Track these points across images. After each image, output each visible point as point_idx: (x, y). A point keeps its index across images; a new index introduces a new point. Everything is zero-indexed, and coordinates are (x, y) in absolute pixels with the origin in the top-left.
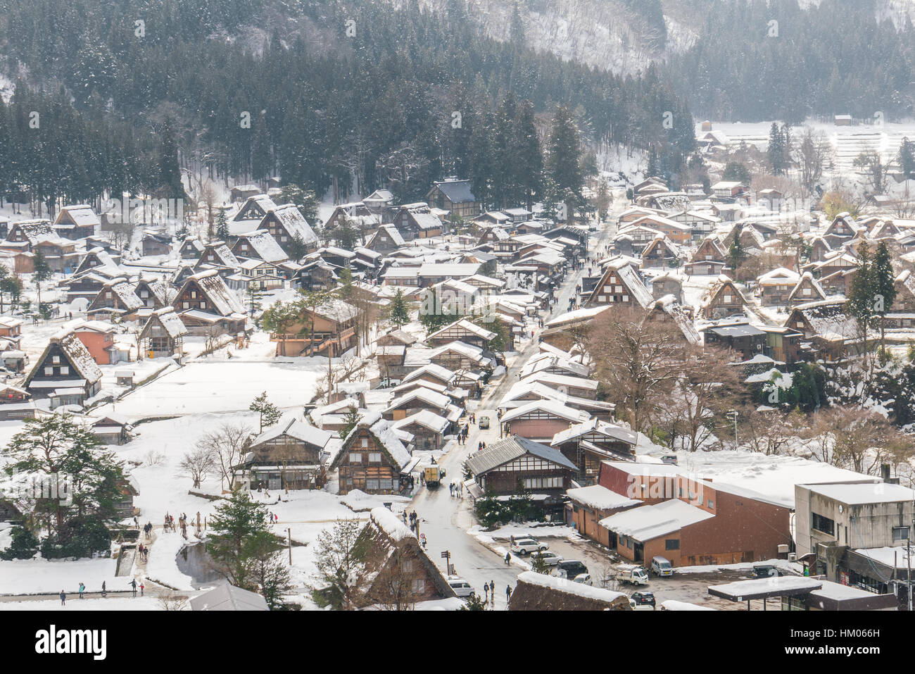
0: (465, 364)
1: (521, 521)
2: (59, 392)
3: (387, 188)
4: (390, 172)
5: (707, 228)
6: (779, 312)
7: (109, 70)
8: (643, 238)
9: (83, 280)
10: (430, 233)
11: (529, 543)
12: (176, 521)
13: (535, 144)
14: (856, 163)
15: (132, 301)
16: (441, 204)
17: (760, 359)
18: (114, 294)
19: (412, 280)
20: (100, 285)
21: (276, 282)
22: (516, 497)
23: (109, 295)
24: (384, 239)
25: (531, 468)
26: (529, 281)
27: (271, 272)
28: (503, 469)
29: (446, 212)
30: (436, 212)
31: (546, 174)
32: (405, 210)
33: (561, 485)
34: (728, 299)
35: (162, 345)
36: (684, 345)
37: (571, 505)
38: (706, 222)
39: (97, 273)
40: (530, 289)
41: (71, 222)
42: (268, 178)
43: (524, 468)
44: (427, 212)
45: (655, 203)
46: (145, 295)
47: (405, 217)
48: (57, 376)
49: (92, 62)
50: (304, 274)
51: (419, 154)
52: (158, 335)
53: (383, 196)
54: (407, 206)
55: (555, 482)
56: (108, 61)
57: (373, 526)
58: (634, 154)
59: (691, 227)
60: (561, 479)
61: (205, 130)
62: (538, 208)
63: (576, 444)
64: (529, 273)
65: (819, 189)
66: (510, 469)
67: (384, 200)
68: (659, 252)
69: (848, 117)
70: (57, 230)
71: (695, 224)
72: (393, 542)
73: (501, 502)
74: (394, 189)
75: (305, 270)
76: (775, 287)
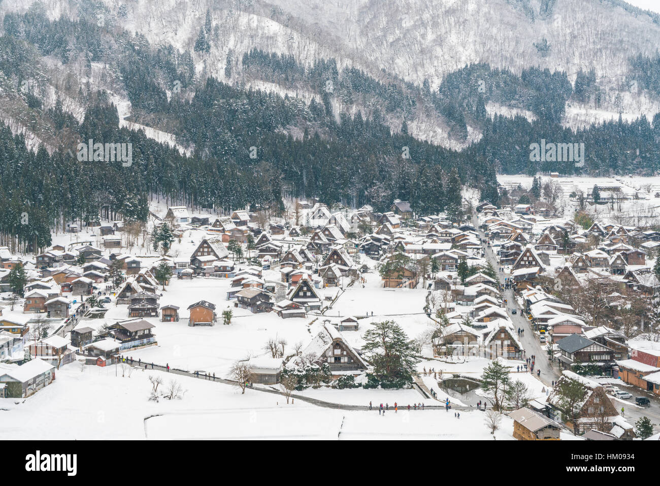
0: (493, 294)
1: (591, 375)
2: (310, 304)
3: (370, 205)
4: (373, 197)
5: (529, 227)
6: (603, 270)
7: (234, 146)
8: (504, 232)
9: (266, 247)
10: (396, 226)
11: (610, 387)
12: (427, 371)
13: (441, 185)
14: (571, 196)
15: (300, 258)
16: (397, 211)
17: (616, 294)
18: (293, 255)
19: (419, 250)
20: (275, 250)
21: (354, 250)
22: (591, 364)
23: (290, 256)
24: (385, 230)
25: (595, 350)
26: (478, 253)
27: (351, 245)
28: (582, 350)
29: (401, 217)
30: (397, 216)
31: (444, 199)
32: (385, 216)
33: (609, 359)
34: (580, 264)
35: (331, 280)
36: (577, 287)
37: (618, 369)
38: (529, 224)
39: (273, 244)
40: (479, 256)
41: (238, 218)
42: (312, 198)
43: (592, 350)
44: (394, 216)
45: (497, 214)
46: (303, 256)
47: (385, 218)
48: (305, 296)
49: (225, 142)
50: (366, 247)
51: (386, 189)
52: (331, 277)
53: (368, 208)
54: (386, 213)
55: (607, 357)
56: (232, 142)
57: (567, 379)
58: (469, 190)
59: (522, 227)
60: (609, 356)
61: (283, 176)
62: (443, 215)
63: (600, 338)
64: (478, 249)
65: (554, 207)
66: (585, 350)
67: (369, 210)
68: (519, 239)
69: (557, 173)
70: (235, 222)
71: (524, 225)
72: (590, 388)
73: (584, 366)
74: (373, 205)
75: (367, 245)
76: (596, 258)
